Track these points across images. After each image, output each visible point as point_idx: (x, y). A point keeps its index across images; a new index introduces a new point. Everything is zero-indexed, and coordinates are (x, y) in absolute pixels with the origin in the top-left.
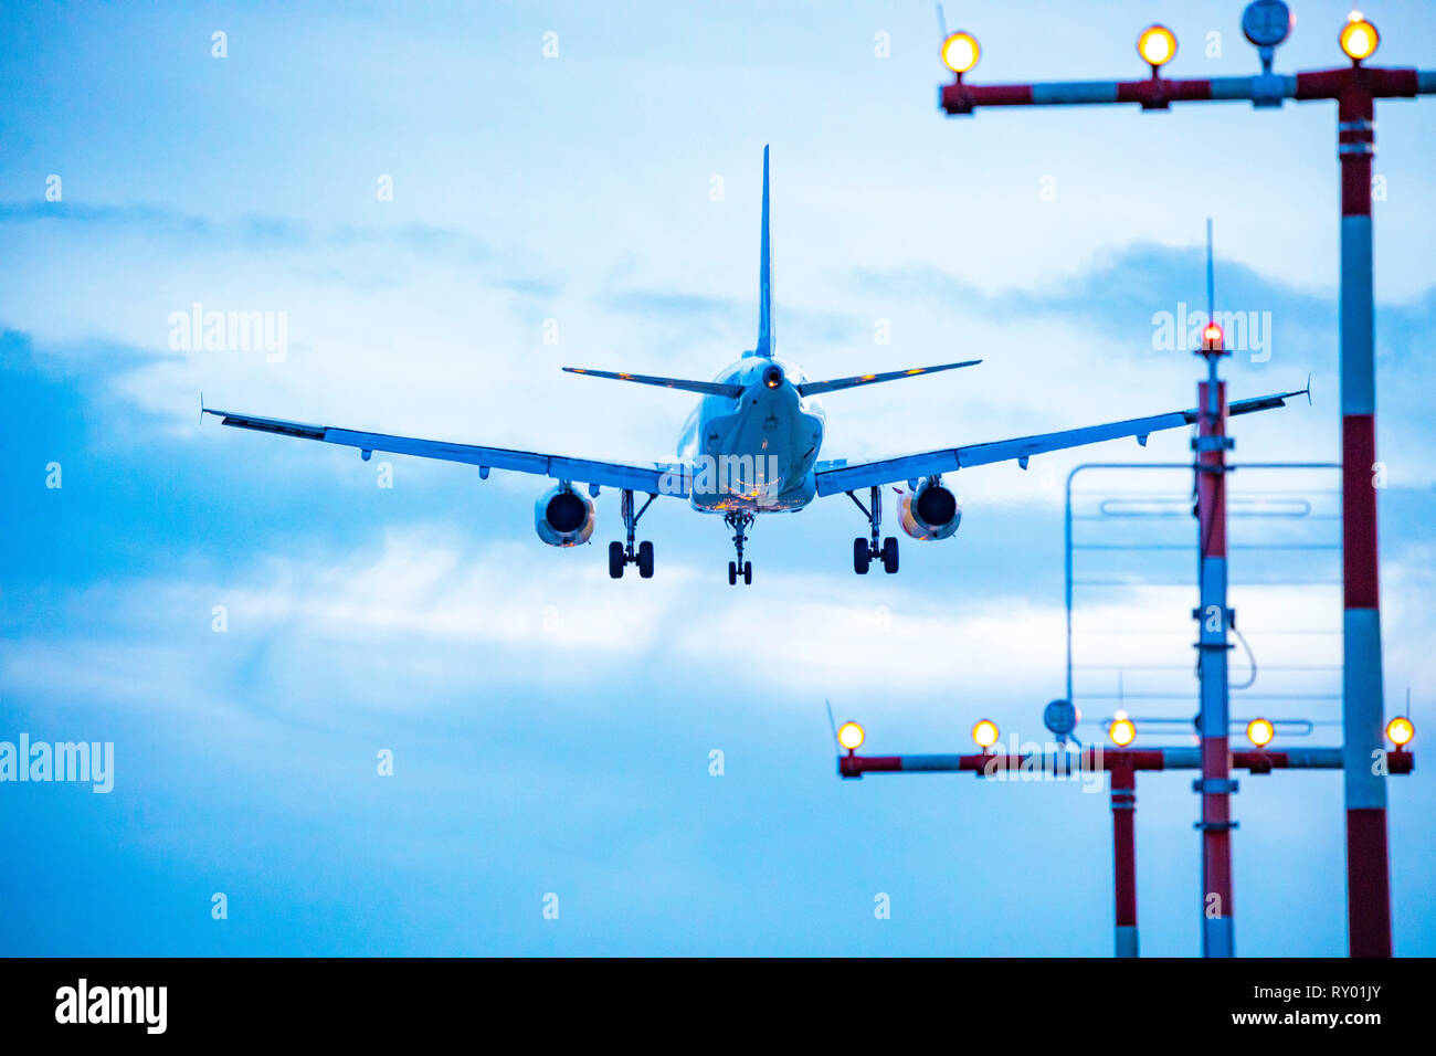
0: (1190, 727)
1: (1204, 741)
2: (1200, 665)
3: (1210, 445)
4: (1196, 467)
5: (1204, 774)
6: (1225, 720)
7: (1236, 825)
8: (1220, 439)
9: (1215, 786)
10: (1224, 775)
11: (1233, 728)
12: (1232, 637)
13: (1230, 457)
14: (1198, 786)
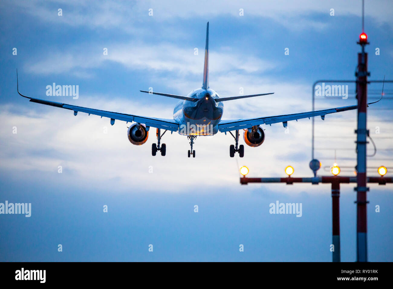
0: (354, 169)
1: (358, 174)
2: (357, 148)
3: (361, 74)
4: (357, 82)
5: (358, 185)
6: (365, 167)
7: (368, 202)
8: (365, 73)
9: (362, 189)
10: (365, 185)
11: (368, 170)
12: (368, 139)
13: (369, 79)
14: (356, 189)
